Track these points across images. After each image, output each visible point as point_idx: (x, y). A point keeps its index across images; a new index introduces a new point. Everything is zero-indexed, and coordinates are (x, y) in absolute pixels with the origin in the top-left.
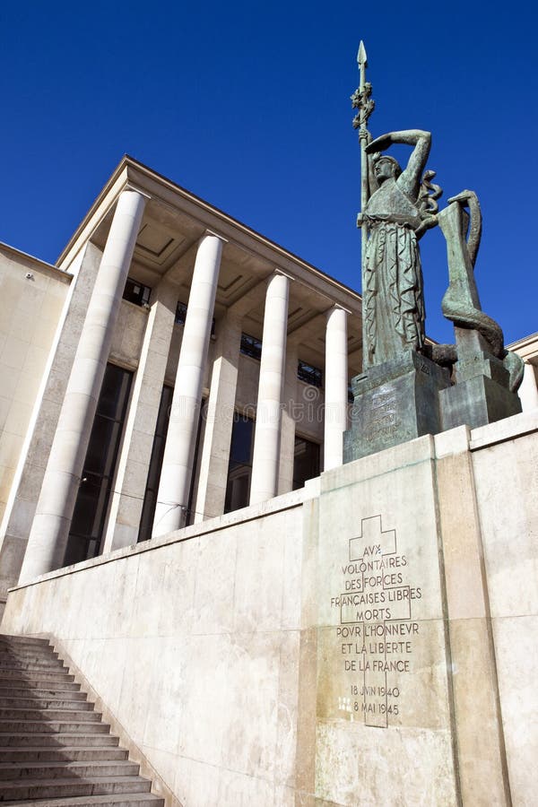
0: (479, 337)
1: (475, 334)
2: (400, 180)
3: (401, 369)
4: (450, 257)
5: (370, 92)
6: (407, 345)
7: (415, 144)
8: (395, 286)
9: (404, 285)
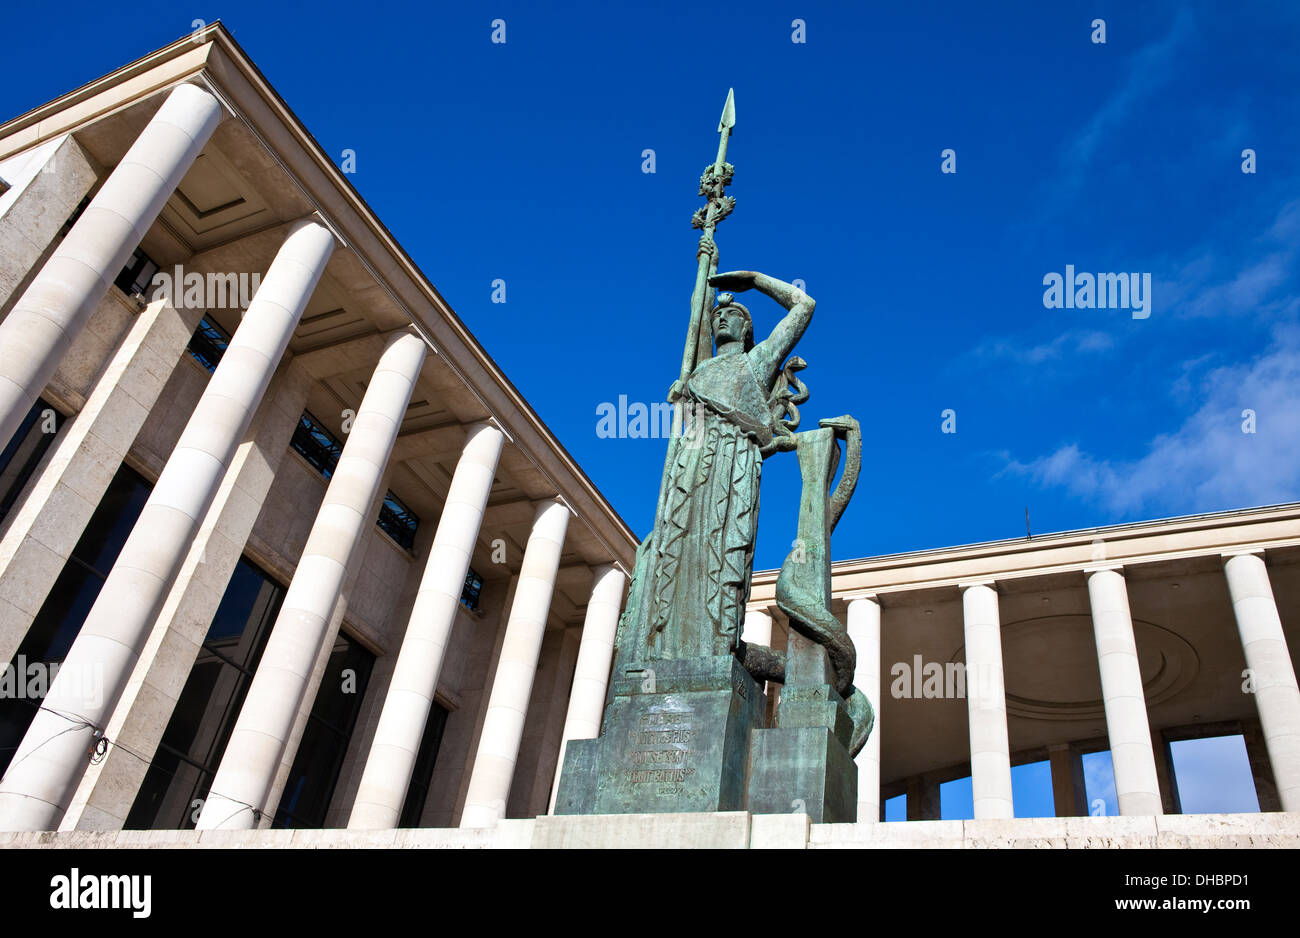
0: (825, 659)
1: (820, 653)
2: (753, 353)
3: (707, 682)
4: (803, 511)
5: (730, 180)
6: (718, 639)
7: (789, 308)
8: (720, 534)
9: (734, 539)
